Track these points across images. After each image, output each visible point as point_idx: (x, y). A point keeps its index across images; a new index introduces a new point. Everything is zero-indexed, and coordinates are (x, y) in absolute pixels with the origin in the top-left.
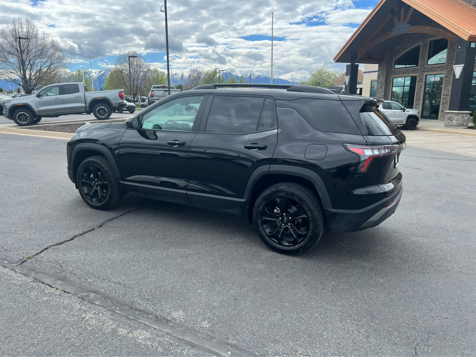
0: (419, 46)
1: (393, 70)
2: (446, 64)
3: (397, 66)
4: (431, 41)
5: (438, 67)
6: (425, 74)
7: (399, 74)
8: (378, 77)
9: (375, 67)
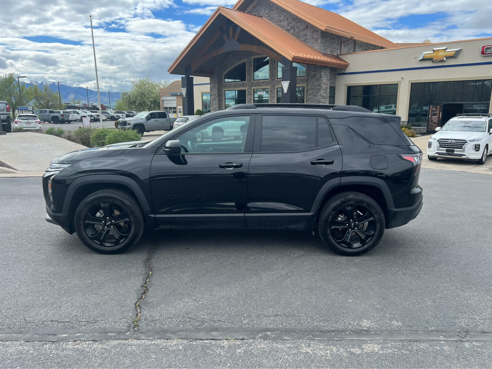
0: (245, 63)
1: (224, 83)
2: (269, 80)
3: (226, 80)
4: (254, 59)
5: (264, 83)
6: (253, 88)
7: (229, 87)
8: (211, 89)
9: (207, 80)
